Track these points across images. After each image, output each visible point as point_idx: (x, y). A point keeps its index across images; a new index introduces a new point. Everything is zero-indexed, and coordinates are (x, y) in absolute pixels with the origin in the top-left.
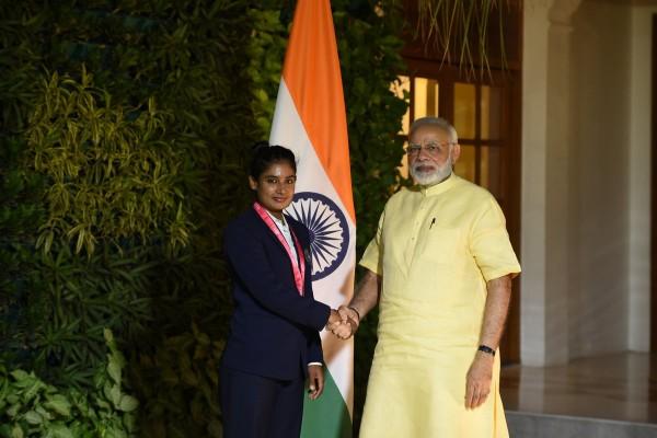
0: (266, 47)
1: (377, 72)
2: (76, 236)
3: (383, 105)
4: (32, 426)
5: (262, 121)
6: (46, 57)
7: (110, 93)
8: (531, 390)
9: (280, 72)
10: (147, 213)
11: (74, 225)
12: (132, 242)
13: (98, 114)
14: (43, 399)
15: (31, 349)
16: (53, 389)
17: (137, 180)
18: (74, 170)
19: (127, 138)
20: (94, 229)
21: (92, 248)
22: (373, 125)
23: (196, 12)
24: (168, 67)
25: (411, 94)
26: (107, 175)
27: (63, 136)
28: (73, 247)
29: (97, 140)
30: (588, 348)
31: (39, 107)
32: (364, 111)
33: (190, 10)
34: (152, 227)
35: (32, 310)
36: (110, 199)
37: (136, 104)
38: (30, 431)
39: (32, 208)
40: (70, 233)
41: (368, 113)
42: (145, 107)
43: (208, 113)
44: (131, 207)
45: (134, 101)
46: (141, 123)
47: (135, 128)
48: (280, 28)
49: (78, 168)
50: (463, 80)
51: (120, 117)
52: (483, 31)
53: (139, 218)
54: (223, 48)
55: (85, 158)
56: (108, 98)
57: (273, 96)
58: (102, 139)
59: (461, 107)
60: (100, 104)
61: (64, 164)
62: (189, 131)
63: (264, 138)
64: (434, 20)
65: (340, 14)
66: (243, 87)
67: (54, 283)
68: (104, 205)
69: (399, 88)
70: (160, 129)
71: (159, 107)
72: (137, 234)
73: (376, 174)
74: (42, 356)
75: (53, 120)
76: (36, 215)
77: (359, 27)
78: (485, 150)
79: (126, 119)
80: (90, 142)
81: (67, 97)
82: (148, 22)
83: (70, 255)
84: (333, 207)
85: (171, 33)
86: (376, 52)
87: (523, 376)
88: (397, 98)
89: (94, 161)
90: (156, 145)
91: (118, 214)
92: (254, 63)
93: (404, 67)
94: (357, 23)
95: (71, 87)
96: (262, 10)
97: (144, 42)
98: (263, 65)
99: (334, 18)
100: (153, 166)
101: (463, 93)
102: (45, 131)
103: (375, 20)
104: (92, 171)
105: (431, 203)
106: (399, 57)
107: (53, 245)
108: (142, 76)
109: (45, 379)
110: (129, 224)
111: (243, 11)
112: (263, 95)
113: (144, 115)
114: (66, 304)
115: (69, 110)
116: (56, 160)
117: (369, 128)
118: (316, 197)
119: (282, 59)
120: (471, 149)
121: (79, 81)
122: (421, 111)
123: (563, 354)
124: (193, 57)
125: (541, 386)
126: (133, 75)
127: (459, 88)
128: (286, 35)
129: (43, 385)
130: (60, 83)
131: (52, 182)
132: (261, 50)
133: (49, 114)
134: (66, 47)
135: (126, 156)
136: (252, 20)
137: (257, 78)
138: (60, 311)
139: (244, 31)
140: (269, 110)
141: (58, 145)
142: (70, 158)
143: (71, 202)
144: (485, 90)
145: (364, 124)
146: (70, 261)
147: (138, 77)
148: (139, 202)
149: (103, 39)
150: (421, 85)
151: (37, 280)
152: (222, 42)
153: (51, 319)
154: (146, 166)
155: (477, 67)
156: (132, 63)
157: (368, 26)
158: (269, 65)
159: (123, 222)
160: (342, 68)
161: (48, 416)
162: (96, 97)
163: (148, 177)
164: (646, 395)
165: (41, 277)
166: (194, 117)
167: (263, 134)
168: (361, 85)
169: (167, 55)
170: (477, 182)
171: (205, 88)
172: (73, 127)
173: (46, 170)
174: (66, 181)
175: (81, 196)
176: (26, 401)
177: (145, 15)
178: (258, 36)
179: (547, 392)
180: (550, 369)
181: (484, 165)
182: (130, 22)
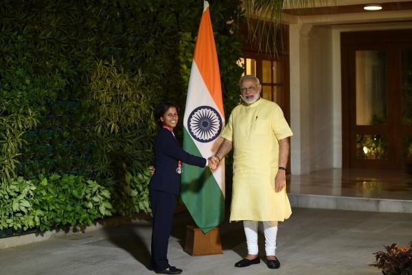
0: (186, 47)
1: (231, 56)
2: (111, 126)
3: (234, 69)
4: (96, 202)
5: (184, 77)
6: (98, 54)
7: (124, 67)
8: (295, 184)
9: (193, 57)
10: (139, 115)
11: (110, 121)
12: (133, 128)
13: (118, 76)
14: (100, 192)
15: (94, 172)
16: (103, 188)
17: (135, 102)
18: (109, 99)
19: (130, 85)
20: (118, 123)
21: (117, 130)
22: (230, 78)
23: (157, 34)
24: (146, 57)
25: (245, 65)
26: (123, 100)
27: (105, 86)
28: (109, 130)
29: (118, 87)
30: (318, 167)
31: (95, 74)
32: (226, 72)
33: (155, 33)
34: (141, 122)
35: (94, 156)
36: (124, 111)
37: (134, 71)
38: (95, 204)
39: (93, 115)
40: (108, 125)
41: (228, 73)
42: (137, 73)
43: (163, 74)
44: (132, 114)
45: (133, 70)
46: (136, 79)
47: (134, 81)
48: (191, 39)
49: (111, 98)
50: (267, 59)
51: (127, 77)
52: (274, 39)
53: (136, 118)
54: (168, 48)
55: (113, 94)
56: (122, 70)
57: (190, 67)
58: (120, 86)
59: (266, 70)
60: (119, 72)
61: (105, 96)
62: (155, 82)
63: (186, 84)
64: (254, 36)
65: (216, 33)
66: (177, 64)
67: (103, 145)
68: (122, 113)
69: (240, 63)
70: (143, 82)
71: (143, 72)
72: (135, 125)
73: (231, 98)
74: (99, 174)
75: (101, 79)
76: (95, 117)
77: (223, 38)
78: (275, 87)
79: (129, 78)
80: (115, 88)
81: (106, 69)
82: (138, 38)
83: (108, 133)
84: (216, 112)
85: (147, 42)
86: (231, 48)
87: (292, 179)
88: (239, 67)
89: (117, 95)
90: (142, 88)
91: (127, 116)
92: (181, 53)
93: (241, 54)
94: (223, 37)
95: (107, 66)
96: (184, 32)
97: (136, 46)
98: (185, 55)
99: (214, 35)
100: (141, 97)
101: (266, 65)
102: (98, 84)
103: (230, 35)
104: (116, 99)
105: (254, 110)
106: (240, 50)
107: (101, 130)
108: (136, 60)
109: (100, 184)
110: (132, 121)
111: (176, 33)
112: (185, 67)
113: (137, 76)
114: (107, 153)
115: (107, 74)
116: (102, 95)
117: (228, 80)
118: (208, 108)
119: (193, 52)
120: (270, 87)
121: (111, 63)
122: (249, 72)
123: (308, 170)
124: (156, 52)
125: (299, 183)
126: (132, 60)
127: (264, 62)
128: (195, 42)
129: (99, 186)
130: (103, 64)
131: (100, 104)
132: (184, 48)
133: (99, 76)
134: (106, 49)
135: (130, 92)
136: (180, 36)
137: (182, 60)
138: (105, 157)
139: (177, 40)
140: (188, 73)
141: (103, 89)
142: (108, 94)
143: (108, 112)
144: (275, 63)
145: (226, 78)
146: (109, 136)
147: (134, 60)
148: (136, 112)
149: (120, 46)
150: (249, 61)
151: (95, 144)
152: (168, 46)
153: (102, 160)
154: (138, 96)
155: (272, 54)
156: (132, 55)
157: (227, 38)
158: (187, 54)
159: (129, 120)
160: (218, 56)
161: (102, 198)
162: (117, 69)
163: (139, 101)
164: (341, 185)
165: (97, 142)
166: (157, 76)
167: (185, 82)
168: (225, 62)
169: (146, 52)
170: (272, 101)
171: (161, 64)
172: (108, 82)
173: (98, 99)
174: (106, 103)
175: (112, 109)
176: (93, 193)
177: (137, 35)
178: (182, 43)
179: (301, 185)
180: (303, 176)
181: (275, 94)
182: (130, 38)
